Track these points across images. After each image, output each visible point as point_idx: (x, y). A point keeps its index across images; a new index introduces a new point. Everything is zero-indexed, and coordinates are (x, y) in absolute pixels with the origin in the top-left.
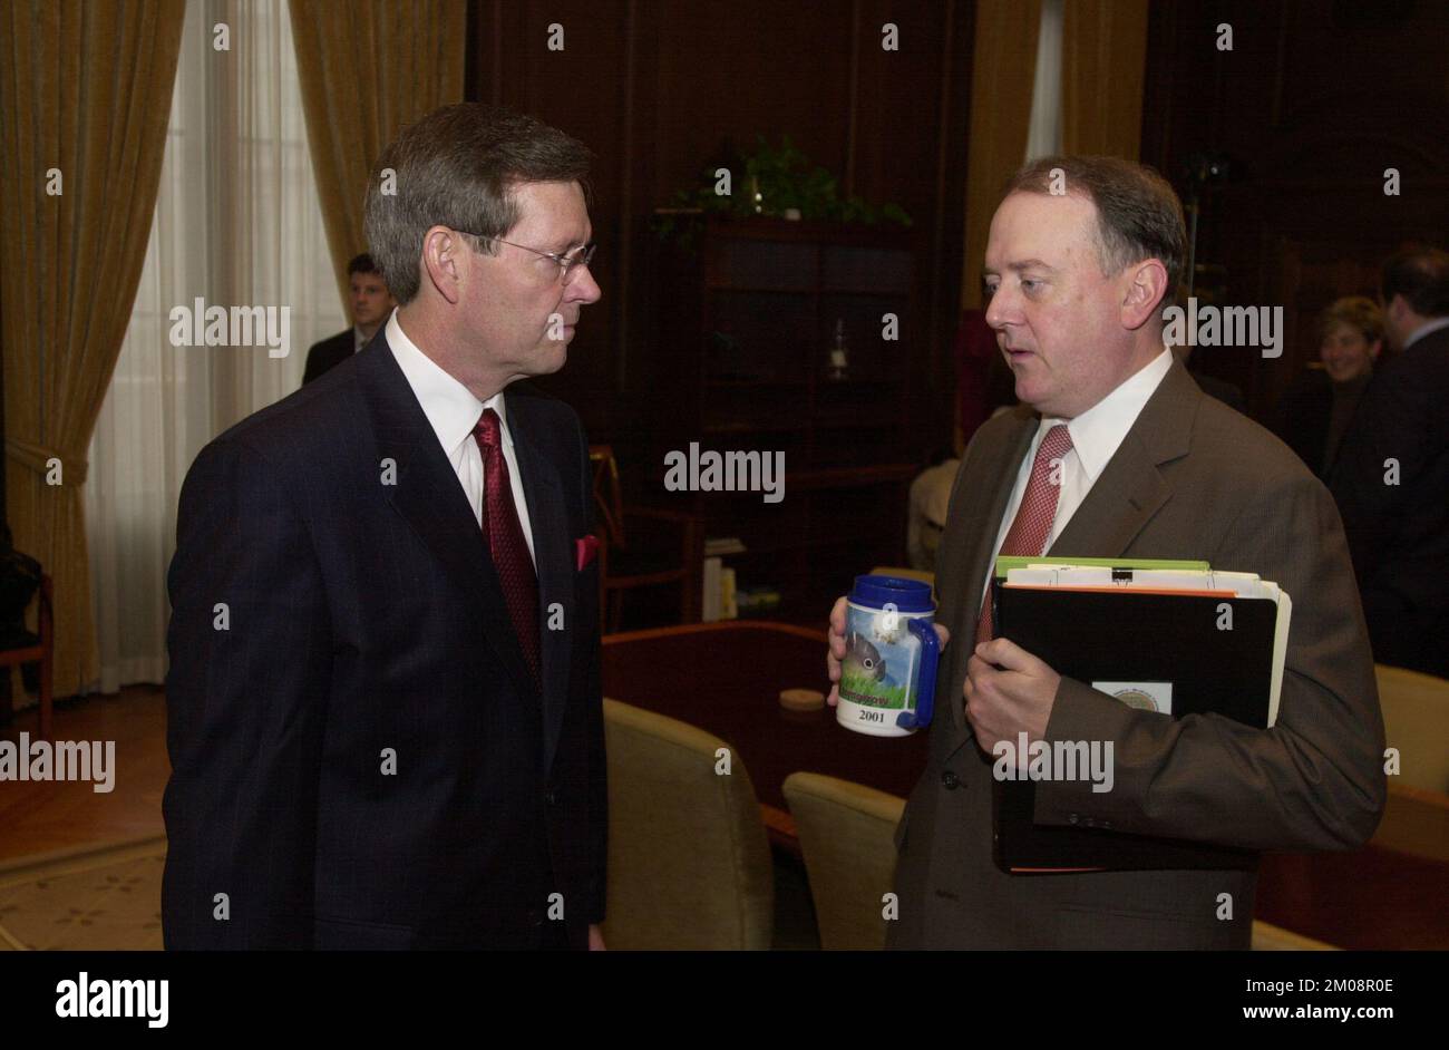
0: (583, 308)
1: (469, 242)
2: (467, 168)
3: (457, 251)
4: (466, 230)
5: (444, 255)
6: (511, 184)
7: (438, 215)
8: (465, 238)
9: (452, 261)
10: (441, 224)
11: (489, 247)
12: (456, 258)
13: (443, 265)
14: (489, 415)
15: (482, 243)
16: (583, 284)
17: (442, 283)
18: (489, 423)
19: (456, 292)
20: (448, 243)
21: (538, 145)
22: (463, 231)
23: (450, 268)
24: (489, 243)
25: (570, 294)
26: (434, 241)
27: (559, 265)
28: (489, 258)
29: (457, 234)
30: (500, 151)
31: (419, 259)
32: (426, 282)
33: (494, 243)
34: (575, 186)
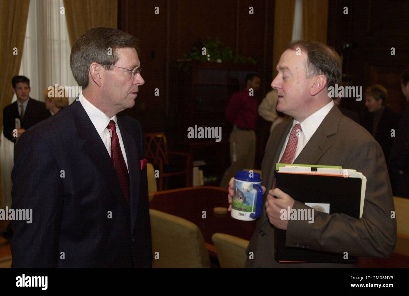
0: (139, 87)
1: (104, 67)
2: (101, 44)
3: (100, 70)
4: (102, 64)
5: (96, 72)
6: (115, 48)
7: (94, 59)
8: (102, 66)
9: (99, 74)
10: (95, 62)
11: (110, 69)
12: (100, 73)
13: (96, 75)
14: (112, 122)
15: (107, 67)
16: (139, 79)
17: (96, 81)
18: (112, 125)
19: (100, 83)
20: (97, 68)
21: (123, 37)
22: (101, 64)
23: (98, 75)
24: (110, 67)
25: (135, 82)
26: (93, 67)
27: (131, 73)
28: (110, 72)
29: (100, 65)
30: (111, 39)
31: (88, 73)
32: (91, 81)
33: (111, 67)
34: (134, 49)
